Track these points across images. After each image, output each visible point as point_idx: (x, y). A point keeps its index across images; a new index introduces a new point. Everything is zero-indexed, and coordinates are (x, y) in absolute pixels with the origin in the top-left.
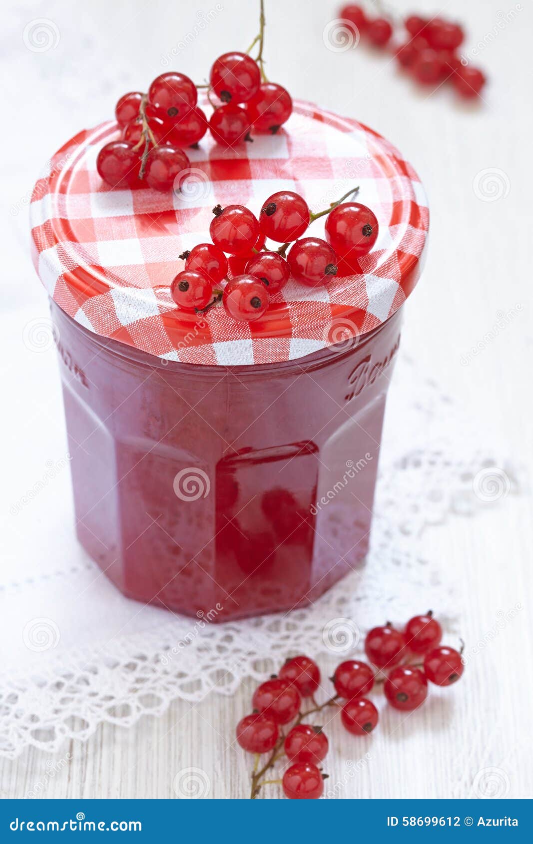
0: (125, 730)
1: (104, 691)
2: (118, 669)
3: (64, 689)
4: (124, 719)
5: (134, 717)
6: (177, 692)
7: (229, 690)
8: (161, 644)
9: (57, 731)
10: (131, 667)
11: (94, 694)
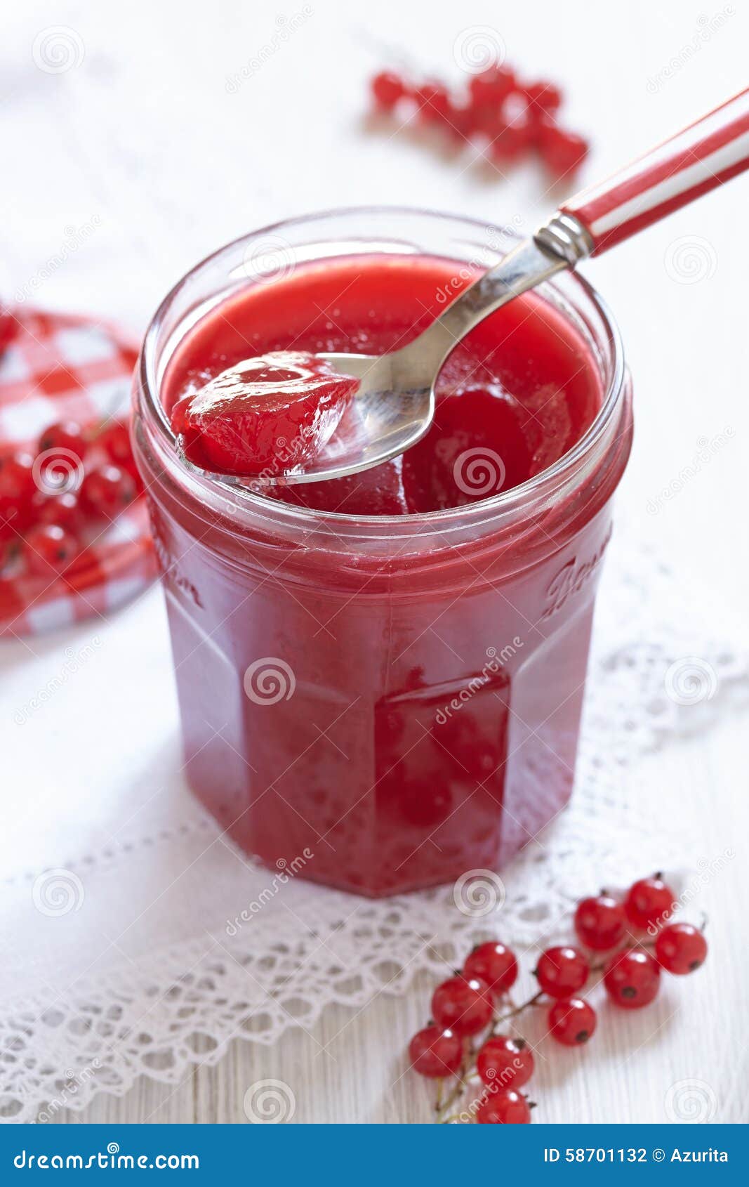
0: (265, 1050)
1: (236, 997)
2: (253, 965)
3: (183, 995)
4: (264, 1033)
5: (276, 1030)
6: (330, 995)
7: (398, 988)
8: (307, 928)
9: (176, 1054)
10: (268, 963)
11: (221, 1002)
